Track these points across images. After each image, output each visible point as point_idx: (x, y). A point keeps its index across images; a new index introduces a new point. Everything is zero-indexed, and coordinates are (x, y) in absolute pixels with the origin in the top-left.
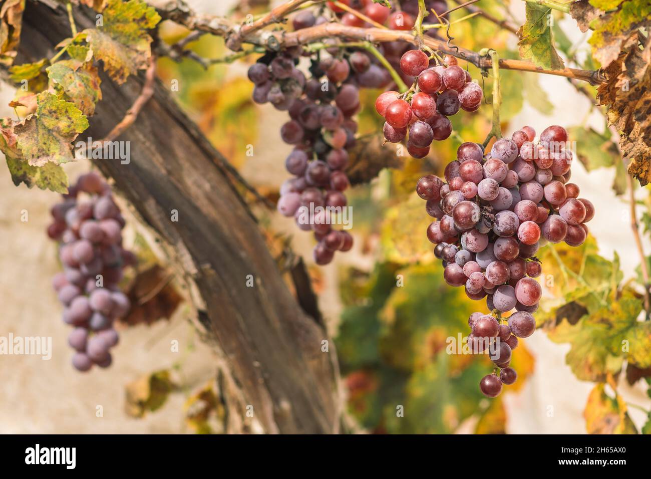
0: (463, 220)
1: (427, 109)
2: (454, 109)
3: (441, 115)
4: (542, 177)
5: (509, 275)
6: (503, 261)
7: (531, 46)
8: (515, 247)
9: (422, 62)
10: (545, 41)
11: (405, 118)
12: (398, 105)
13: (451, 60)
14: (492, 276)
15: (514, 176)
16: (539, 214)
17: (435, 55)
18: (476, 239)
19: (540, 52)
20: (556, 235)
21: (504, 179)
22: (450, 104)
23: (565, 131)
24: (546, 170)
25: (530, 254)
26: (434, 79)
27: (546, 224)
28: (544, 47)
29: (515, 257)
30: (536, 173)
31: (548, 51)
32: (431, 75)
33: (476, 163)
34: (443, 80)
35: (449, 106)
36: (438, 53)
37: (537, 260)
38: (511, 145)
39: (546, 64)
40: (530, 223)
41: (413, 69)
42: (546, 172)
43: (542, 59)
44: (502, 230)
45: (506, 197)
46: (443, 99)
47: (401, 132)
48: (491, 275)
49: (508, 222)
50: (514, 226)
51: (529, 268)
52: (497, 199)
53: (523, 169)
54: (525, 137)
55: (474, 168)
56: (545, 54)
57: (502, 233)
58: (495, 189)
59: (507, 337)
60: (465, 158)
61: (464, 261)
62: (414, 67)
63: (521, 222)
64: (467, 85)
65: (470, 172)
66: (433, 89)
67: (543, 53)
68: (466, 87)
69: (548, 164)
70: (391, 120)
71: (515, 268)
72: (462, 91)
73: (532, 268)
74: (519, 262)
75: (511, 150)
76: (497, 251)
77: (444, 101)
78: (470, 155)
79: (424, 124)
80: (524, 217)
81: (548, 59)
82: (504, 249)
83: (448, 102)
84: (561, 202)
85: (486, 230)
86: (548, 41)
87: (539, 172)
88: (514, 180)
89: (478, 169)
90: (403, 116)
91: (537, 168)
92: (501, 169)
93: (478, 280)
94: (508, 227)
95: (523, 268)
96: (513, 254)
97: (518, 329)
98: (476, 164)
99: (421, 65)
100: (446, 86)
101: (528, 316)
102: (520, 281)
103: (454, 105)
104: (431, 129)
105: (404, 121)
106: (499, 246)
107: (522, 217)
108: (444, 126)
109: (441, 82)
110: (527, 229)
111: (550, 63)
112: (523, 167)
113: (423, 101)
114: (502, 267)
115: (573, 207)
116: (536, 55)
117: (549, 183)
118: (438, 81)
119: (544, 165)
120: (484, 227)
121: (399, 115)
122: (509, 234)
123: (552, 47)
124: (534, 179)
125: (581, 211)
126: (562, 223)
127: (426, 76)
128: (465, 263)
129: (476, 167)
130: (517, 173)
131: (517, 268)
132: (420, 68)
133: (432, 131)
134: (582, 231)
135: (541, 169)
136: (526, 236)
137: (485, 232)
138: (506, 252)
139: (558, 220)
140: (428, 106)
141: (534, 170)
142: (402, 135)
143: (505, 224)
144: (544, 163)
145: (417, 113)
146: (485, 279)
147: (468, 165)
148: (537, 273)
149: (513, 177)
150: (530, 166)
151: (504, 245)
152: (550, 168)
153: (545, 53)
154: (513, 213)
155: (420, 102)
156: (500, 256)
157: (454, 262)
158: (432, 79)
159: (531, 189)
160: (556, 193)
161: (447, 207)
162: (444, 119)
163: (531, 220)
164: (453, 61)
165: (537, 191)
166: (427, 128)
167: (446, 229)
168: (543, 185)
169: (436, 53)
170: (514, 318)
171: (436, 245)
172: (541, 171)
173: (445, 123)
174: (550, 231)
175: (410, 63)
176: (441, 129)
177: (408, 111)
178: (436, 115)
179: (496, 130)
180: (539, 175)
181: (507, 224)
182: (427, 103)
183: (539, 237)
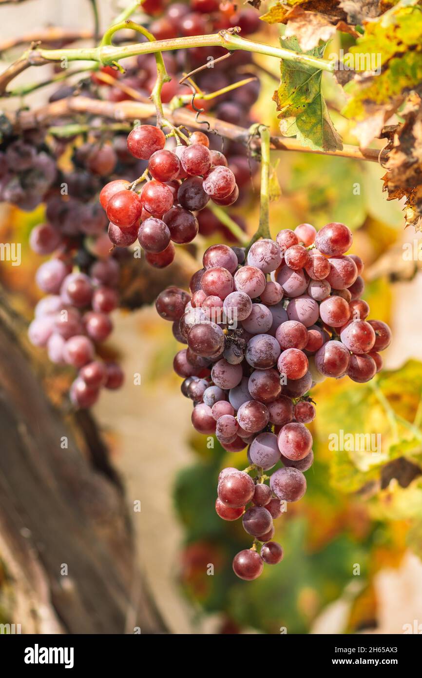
0: (198, 346)
1: (159, 202)
2: (200, 202)
3: (182, 210)
4: (315, 291)
5: (267, 418)
6: (259, 401)
7: (295, 118)
8: (274, 383)
9: (155, 140)
10: (314, 112)
11: (130, 213)
12: (122, 196)
13: (198, 139)
14: (244, 421)
15: (276, 289)
16: (310, 340)
17: (177, 132)
18: (223, 372)
19: (308, 127)
20: (332, 368)
21: (262, 292)
22: (193, 195)
23: (347, 231)
24: (321, 281)
25: (298, 392)
26: (169, 162)
27: (320, 353)
28: (314, 121)
29: (276, 394)
30: (309, 286)
31: (319, 126)
32: (164, 157)
33: (223, 271)
34: (181, 163)
35: (192, 198)
36: (181, 130)
37: (310, 400)
38: (271, 248)
39: (316, 143)
40: (293, 351)
41: (143, 149)
42: (321, 284)
43: (311, 136)
44: (255, 360)
45: (262, 316)
46: (184, 189)
47: (129, 233)
48: (243, 419)
49: (263, 349)
50: (271, 354)
51: (297, 410)
52: (250, 318)
53: (290, 280)
54: (292, 237)
55: (219, 278)
56: (315, 130)
57: (256, 364)
58: (245, 305)
59: (266, 500)
60: (212, 265)
61: (213, 401)
62: (143, 147)
63: (283, 349)
64: (214, 169)
65: (213, 282)
66: (167, 175)
67: (312, 129)
68: (211, 172)
69: (322, 274)
70: (113, 216)
71: (277, 410)
72: (207, 177)
73: (302, 410)
74: (282, 402)
75: (271, 255)
76: (252, 388)
77: (186, 191)
78: (218, 261)
79: (157, 222)
80: (286, 343)
81: (320, 136)
82: (260, 386)
83: (192, 192)
84: (341, 324)
85: (236, 360)
86: (319, 113)
87: (312, 284)
88: (275, 294)
89: (224, 279)
90: (128, 211)
91: (308, 279)
92: (255, 280)
93: (226, 426)
94: (263, 355)
95: (287, 411)
96: (272, 392)
97: (281, 490)
98: (222, 273)
99: (153, 144)
100: (186, 170)
101: (295, 473)
102: (284, 428)
103: (198, 196)
104: (167, 228)
105: (129, 218)
106: (253, 381)
107: (285, 343)
108: (186, 224)
109: (178, 166)
110: (288, 359)
111: (321, 142)
112: (289, 278)
113: (155, 190)
114: (258, 409)
115: (356, 331)
116: (302, 131)
117: (327, 298)
118: (174, 165)
119: (316, 274)
120: (233, 355)
121: (123, 210)
122: (267, 365)
123: (325, 120)
124: (306, 294)
125: (368, 336)
126: (341, 351)
127: (158, 159)
128: (215, 402)
129: (221, 277)
130: (281, 285)
131: (279, 411)
132: (152, 148)
133: (167, 230)
134: (370, 362)
135: (314, 280)
136: (287, 368)
137: (235, 363)
138: (263, 389)
139: (336, 348)
140: (161, 197)
141: (305, 281)
142: (131, 237)
143: (259, 351)
144: (317, 271)
145: (147, 206)
146: (237, 424)
147: (211, 273)
148: (307, 418)
149: (274, 290)
150: (298, 276)
151: (259, 379)
152: (326, 279)
153: (315, 128)
154: (272, 337)
155: (151, 193)
156: (255, 394)
157: (203, 402)
158: (164, 162)
159: (302, 306)
160: (333, 312)
161: (183, 329)
162: (187, 215)
163: (296, 346)
164: (201, 140)
165: (308, 309)
166: (161, 227)
167: (192, 359)
168: (319, 302)
169: (178, 129)
170: (276, 475)
171: (184, 379)
172: (315, 282)
173: (188, 220)
174: (325, 361)
175: (138, 142)
176: (181, 228)
177: (135, 205)
178: (176, 210)
179: (263, 230)
180: (312, 288)
181: (261, 351)
182: (159, 194)
183: (306, 369)
